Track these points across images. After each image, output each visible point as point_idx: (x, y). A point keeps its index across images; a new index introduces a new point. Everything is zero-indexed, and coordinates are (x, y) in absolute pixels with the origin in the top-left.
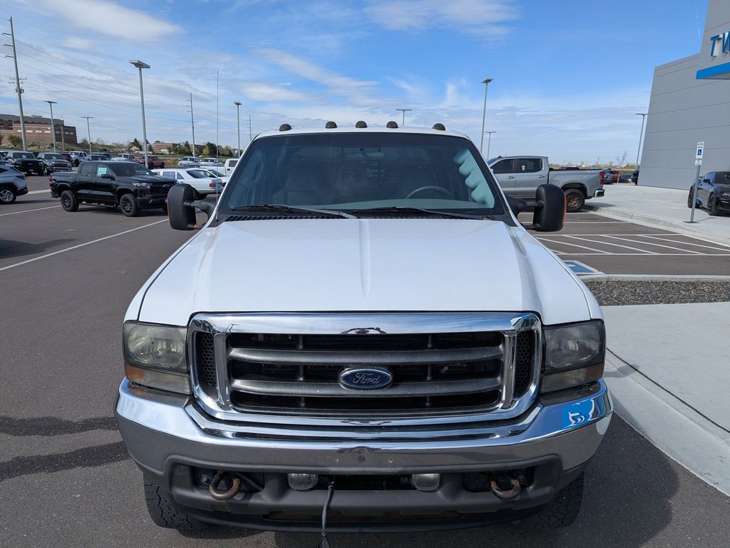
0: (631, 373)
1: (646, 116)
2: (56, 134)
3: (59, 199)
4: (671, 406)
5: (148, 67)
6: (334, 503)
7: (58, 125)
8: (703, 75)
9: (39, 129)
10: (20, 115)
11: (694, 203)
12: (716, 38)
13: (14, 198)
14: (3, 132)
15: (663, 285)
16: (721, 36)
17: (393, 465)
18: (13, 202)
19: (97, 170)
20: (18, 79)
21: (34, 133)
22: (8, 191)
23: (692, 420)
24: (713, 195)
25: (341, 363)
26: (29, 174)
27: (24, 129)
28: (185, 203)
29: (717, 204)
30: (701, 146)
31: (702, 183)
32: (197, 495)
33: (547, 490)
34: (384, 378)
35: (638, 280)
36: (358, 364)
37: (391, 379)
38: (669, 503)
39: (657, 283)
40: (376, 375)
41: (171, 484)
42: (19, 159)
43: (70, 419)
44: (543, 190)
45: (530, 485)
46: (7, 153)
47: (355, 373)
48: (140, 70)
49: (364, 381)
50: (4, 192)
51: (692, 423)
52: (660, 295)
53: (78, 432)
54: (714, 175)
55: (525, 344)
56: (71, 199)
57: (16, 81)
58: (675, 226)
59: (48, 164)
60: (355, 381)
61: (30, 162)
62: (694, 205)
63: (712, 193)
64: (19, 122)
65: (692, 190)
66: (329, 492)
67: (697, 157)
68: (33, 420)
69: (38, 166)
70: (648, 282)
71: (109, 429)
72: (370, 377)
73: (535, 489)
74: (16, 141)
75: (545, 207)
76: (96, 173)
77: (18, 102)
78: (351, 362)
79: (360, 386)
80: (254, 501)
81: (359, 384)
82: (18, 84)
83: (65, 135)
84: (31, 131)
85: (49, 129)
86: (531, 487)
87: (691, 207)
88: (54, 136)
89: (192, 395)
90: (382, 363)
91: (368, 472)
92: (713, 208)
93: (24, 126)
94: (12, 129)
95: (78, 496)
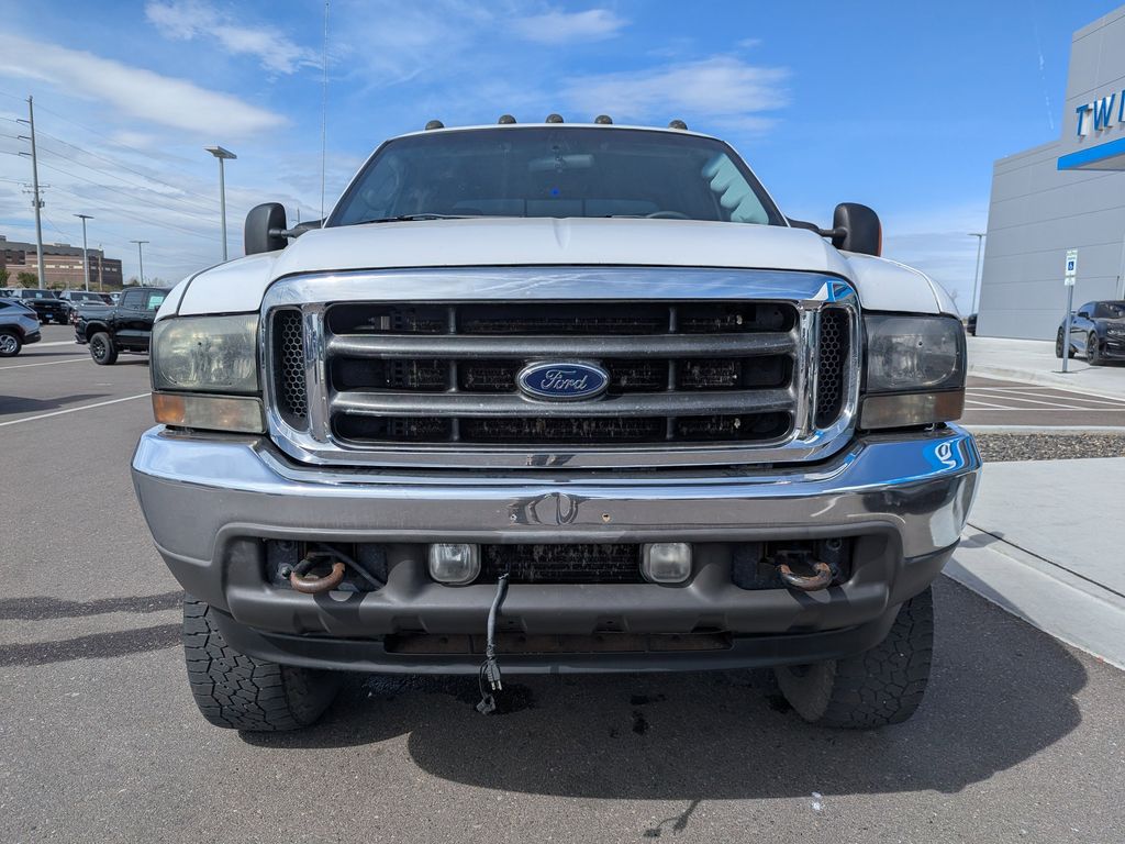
0: (990, 542)
1: (984, 238)
2: (91, 271)
3: (88, 345)
4: (1063, 581)
5: (234, 157)
6: (506, 605)
7: (95, 258)
8: (1068, 163)
9: (65, 263)
10: (36, 243)
11: (1065, 351)
12: (1083, 110)
13: (19, 348)
14: (10, 267)
15: (1030, 439)
16: (1091, 106)
17: (611, 526)
18: (15, 354)
19: (147, 302)
20: (37, 187)
21: (58, 269)
22: (9, 337)
23: (1097, 597)
24: (1094, 335)
25: (519, 354)
26: (46, 322)
27: (42, 262)
28: (271, 232)
29: (1101, 348)
30: (1072, 255)
31: (1077, 318)
32: (267, 596)
33: (877, 590)
34: (593, 380)
35: (990, 433)
36: (549, 353)
37: (605, 383)
38: (1073, 701)
39: (1021, 437)
40: (580, 373)
41: (225, 581)
42: (31, 299)
43: (74, 599)
44: (845, 212)
45: (848, 580)
46: (12, 292)
47: (545, 371)
48: (222, 161)
49: (560, 383)
50: (4, 339)
51: (1099, 601)
52: (1025, 450)
53: (85, 614)
54: (1093, 307)
55: (832, 339)
56: (107, 346)
57: (33, 190)
58: (1040, 378)
59: (75, 307)
60: (545, 384)
61: (49, 303)
62: (1066, 354)
63: (1093, 332)
64: (35, 253)
65: (1061, 330)
66: (500, 586)
67: (1068, 273)
68: (12, 601)
69: (58, 310)
70: (1006, 436)
71: (138, 611)
72: (570, 377)
73: (857, 585)
74: (28, 279)
75: (848, 236)
76: (147, 306)
77: (36, 224)
78: (538, 352)
79: (554, 394)
80: (368, 603)
81: (552, 390)
82: (37, 194)
83: (104, 272)
84: (53, 266)
85: (81, 262)
86: (851, 583)
87: (1061, 356)
88: (86, 274)
89: (266, 435)
90: (591, 353)
91: (567, 538)
92: (1096, 354)
93: (42, 258)
94: (24, 263)
95: (74, 695)
